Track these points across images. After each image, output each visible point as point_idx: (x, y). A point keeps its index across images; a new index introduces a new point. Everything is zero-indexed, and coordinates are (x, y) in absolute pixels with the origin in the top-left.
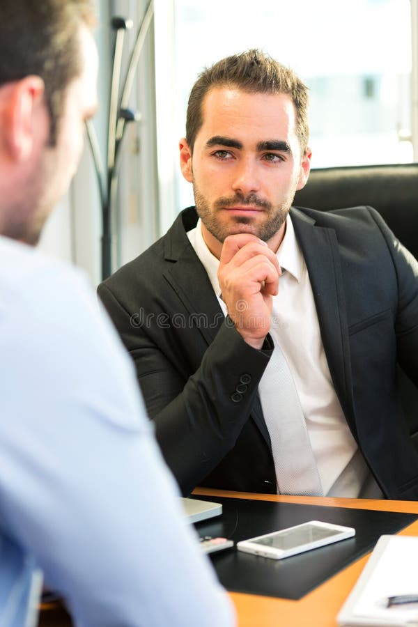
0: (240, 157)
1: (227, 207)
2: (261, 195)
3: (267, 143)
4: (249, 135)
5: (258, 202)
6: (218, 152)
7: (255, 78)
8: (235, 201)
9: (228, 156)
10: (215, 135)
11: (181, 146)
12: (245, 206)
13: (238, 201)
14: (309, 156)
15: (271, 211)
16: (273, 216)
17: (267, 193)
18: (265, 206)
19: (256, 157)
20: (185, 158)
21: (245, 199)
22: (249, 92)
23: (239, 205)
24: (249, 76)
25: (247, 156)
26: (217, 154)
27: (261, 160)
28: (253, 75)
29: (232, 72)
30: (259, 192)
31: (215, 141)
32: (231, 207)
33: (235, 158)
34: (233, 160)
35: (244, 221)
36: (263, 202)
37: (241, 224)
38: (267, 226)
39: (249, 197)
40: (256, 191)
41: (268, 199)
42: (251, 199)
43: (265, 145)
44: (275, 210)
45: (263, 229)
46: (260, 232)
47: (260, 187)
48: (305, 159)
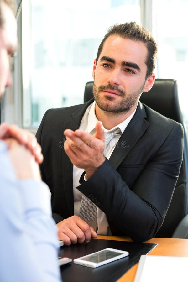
0: (114, 68)
1: (104, 90)
2: (121, 87)
3: (127, 63)
4: (119, 58)
7: (128, 32)
8: (107, 88)
11: (94, 63)
12: (112, 91)
13: (109, 88)
15: (125, 96)
16: (125, 99)
17: (124, 86)
18: (122, 93)
19: (121, 70)
20: (95, 68)
21: (112, 88)
23: (109, 90)
25: (117, 67)
26: (104, 65)
27: (124, 71)
30: (120, 86)
32: (105, 90)
33: (112, 68)
34: (111, 69)
35: (109, 98)
36: (121, 91)
37: (108, 100)
38: (122, 103)
39: (114, 87)
40: (118, 85)
41: (124, 90)
42: (115, 88)
43: (126, 63)
44: (127, 96)
45: (118, 105)
46: (116, 106)
47: (121, 83)
48: (151, 78)
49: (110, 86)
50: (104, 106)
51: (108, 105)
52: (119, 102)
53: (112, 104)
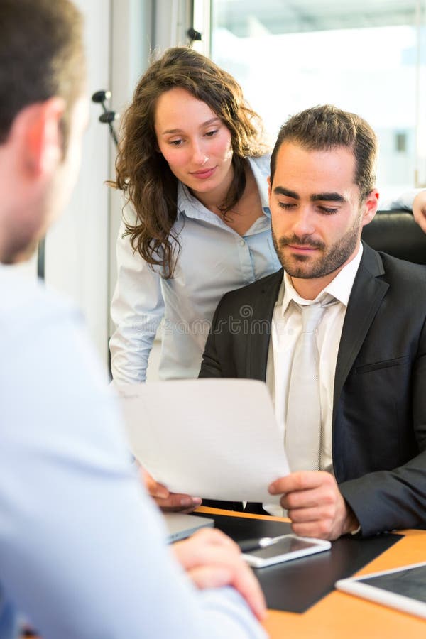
0: (300, 207)
1: (288, 244)
2: (316, 237)
3: (319, 195)
5: (312, 243)
8: (293, 241)
10: (280, 185)
13: (295, 241)
14: (377, 195)
15: (325, 249)
16: (328, 253)
17: (322, 235)
18: (319, 246)
19: (312, 208)
21: (301, 241)
23: (296, 245)
25: (304, 205)
30: (314, 234)
31: (279, 190)
32: (291, 245)
35: (301, 258)
36: (317, 242)
37: (299, 262)
38: (322, 261)
39: (304, 239)
40: (311, 234)
41: (322, 240)
42: (306, 240)
43: (317, 197)
44: (329, 248)
45: (317, 265)
46: (314, 269)
47: (315, 231)
48: (372, 198)
49: (296, 239)
50: (294, 271)
51: (300, 270)
52: (318, 261)
53: (307, 266)
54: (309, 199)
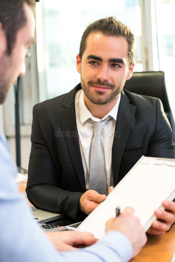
0: (101, 65)
1: (93, 85)
2: (110, 82)
4: (105, 55)
5: (108, 85)
6: (92, 62)
7: (110, 30)
9: (96, 64)
10: (91, 54)
11: (77, 58)
13: (98, 84)
14: (133, 65)
15: (114, 89)
16: (114, 91)
17: (113, 80)
18: (112, 87)
19: (108, 66)
22: (107, 36)
24: (108, 29)
25: (104, 64)
27: (111, 66)
28: (109, 28)
29: (101, 26)
31: (90, 57)
32: (95, 85)
33: (99, 65)
35: (101, 93)
36: (110, 85)
37: (99, 95)
39: (104, 83)
40: (108, 80)
41: (113, 84)
43: (112, 60)
44: (116, 88)
47: (110, 78)
48: (131, 66)
49: (99, 82)
50: (96, 100)
52: (109, 95)
53: (103, 98)
54: (108, 61)
